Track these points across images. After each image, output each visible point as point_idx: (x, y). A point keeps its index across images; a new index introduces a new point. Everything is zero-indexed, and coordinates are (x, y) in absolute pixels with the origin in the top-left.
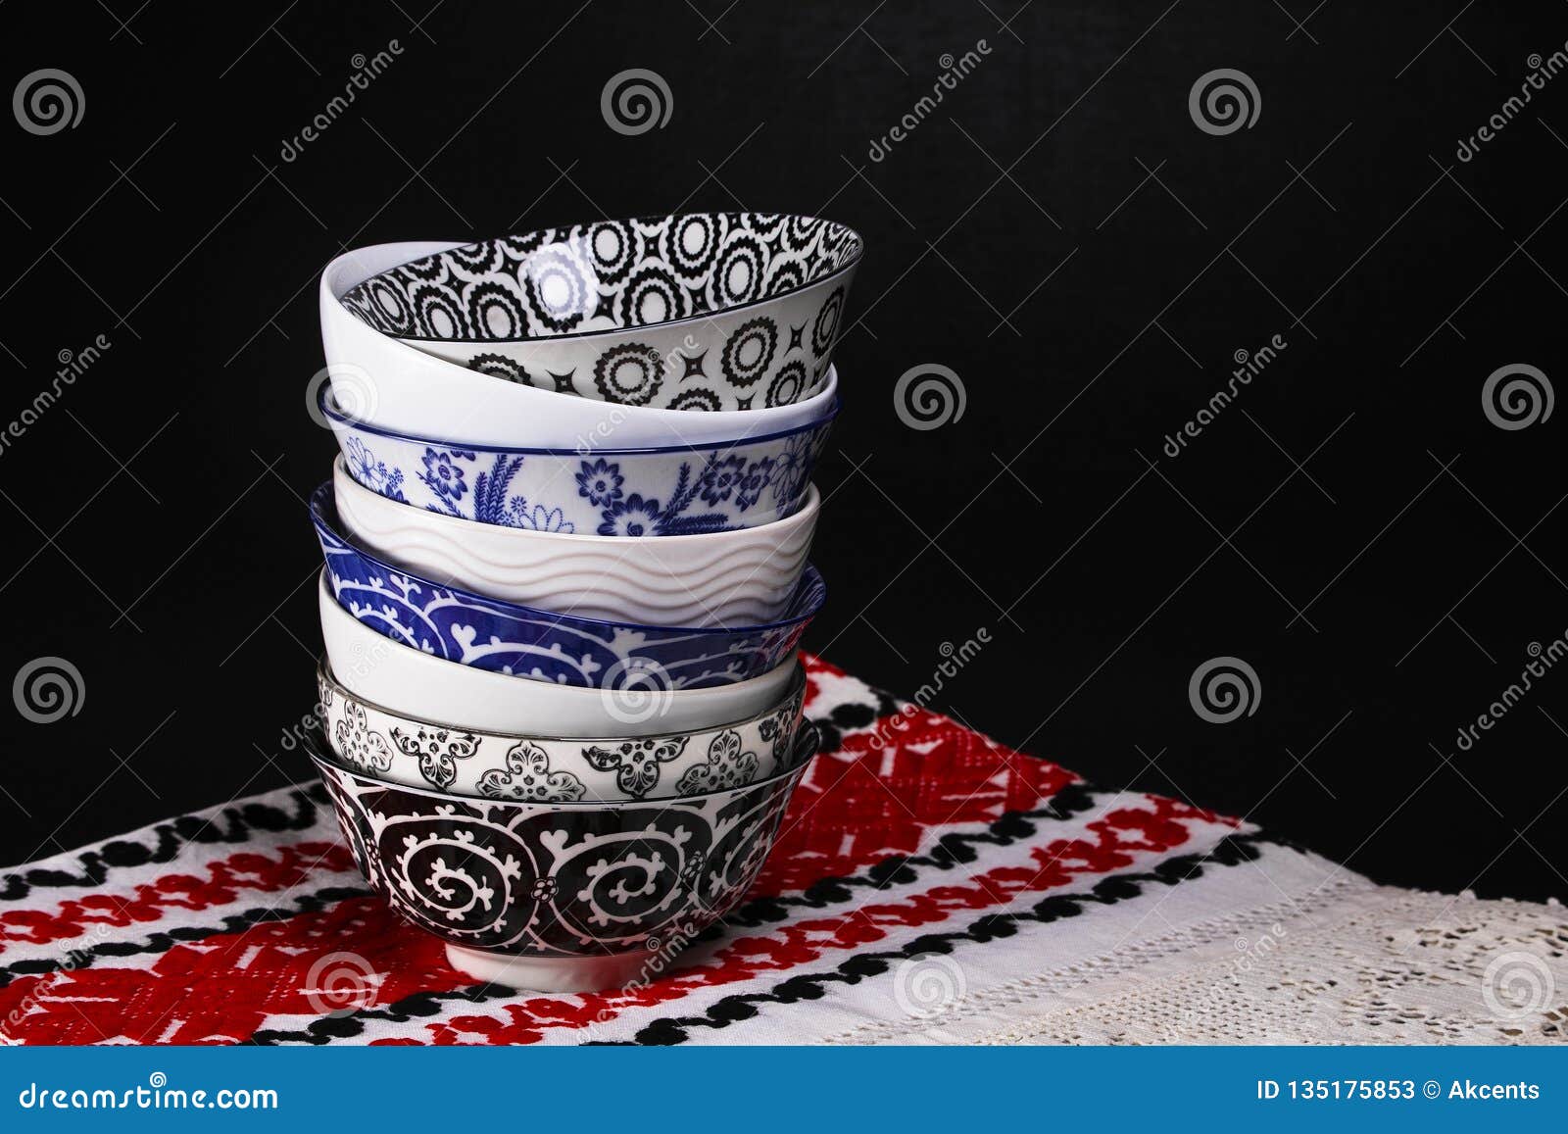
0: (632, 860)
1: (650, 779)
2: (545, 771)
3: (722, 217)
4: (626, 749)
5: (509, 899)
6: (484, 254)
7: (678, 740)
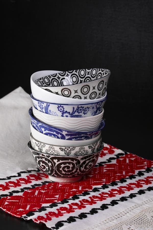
0: (67, 165)
1: (70, 153)
2: (54, 150)
3: (98, 69)
4: (66, 148)
5: (50, 169)
6: (64, 73)
7: (74, 147)
